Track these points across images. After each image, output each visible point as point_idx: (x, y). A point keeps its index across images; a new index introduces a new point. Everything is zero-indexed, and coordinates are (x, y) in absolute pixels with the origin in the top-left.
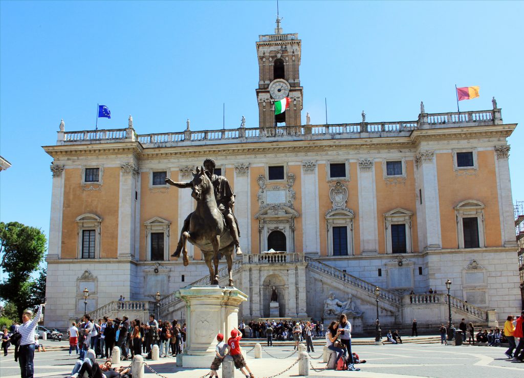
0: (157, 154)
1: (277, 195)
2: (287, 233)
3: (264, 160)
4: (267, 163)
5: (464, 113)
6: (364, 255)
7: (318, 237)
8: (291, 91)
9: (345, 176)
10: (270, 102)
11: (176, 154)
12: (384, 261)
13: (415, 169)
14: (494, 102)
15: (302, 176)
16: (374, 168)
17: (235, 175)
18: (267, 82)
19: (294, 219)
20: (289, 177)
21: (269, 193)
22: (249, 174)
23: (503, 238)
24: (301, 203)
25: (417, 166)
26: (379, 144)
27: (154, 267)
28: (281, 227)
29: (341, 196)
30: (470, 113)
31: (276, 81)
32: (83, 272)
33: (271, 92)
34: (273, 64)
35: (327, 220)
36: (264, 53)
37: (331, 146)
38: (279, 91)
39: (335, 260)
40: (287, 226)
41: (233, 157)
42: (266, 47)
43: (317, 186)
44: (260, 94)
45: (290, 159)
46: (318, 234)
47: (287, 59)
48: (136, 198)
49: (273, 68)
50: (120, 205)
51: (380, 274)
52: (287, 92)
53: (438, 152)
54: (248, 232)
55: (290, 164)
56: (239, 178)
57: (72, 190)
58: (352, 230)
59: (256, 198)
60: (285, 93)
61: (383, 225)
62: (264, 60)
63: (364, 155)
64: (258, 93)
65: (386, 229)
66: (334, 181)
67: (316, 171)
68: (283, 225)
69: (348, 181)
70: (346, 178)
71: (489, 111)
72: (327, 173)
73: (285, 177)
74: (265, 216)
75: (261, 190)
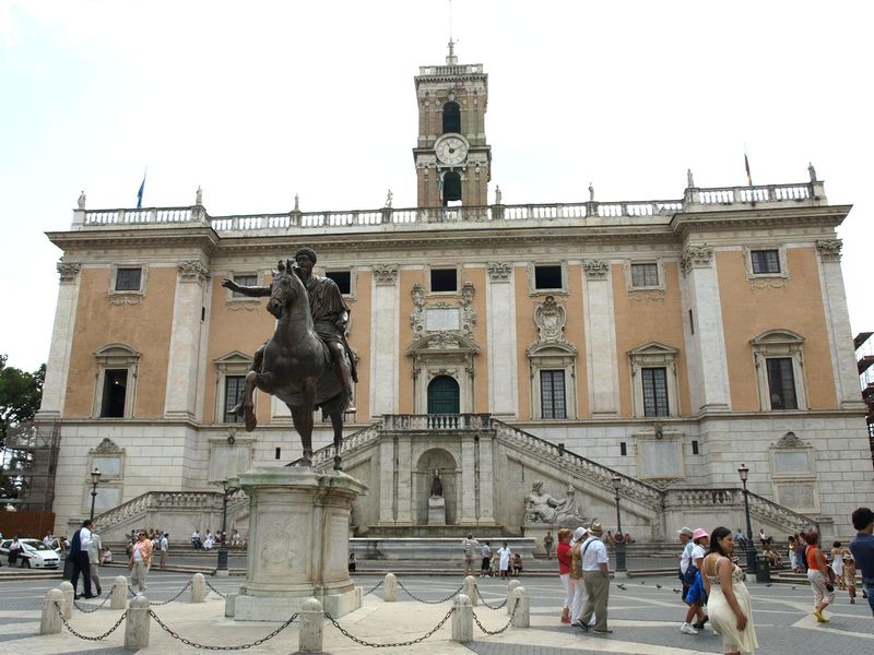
0: (243, 248)
1: (444, 319)
2: (462, 379)
3: (423, 260)
4: (429, 265)
5: (761, 187)
6: (596, 418)
7: (515, 386)
8: (470, 151)
9: (560, 287)
10: (437, 168)
11: (275, 247)
12: (632, 430)
13: (681, 278)
14: (811, 169)
15: (488, 287)
16: (609, 276)
17: (374, 283)
18: (431, 138)
19: (470, 354)
20: (467, 288)
21: (430, 313)
22: (398, 283)
23: (838, 394)
24: (486, 331)
25: (684, 272)
26: (619, 236)
27: (227, 433)
28: (450, 369)
29: (554, 319)
30: (771, 188)
31: (445, 136)
32: (101, 440)
33: (438, 154)
34: (442, 110)
35: (531, 359)
36: (427, 94)
37: (537, 239)
38: (452, 151)
39: (544, 426)
40: (462, 368)
41: (371, 255)
42: (431, 84)
43: (514, 303)
44: (418, 157)
45: (467, 258)
46: (515, 381)
47: (465, 102)
48: (203, 319)
49: (441, 116)
50: (174, 329)
51: (624, 452)
52: (465, 153)
53: (718, 249)
54: (393, 376)
55: (466, 266)
56: (379, 289)
57: (91, 304)
58: (573, 376)
59: (410, 323)
60: (460, 155)
61: (627, 369)
62: (427, 104)
63: (592, 255)
64: (416, 153)
65: (634, 375)
66: (541, 295)
67: (512, 278)
68: (454, 366)
69: (566, 295)
70: (563, 290)
71: (803, 185)
72: (530, 281)
73: (459, 287)
74: (424, 351)
75: (417, 309)
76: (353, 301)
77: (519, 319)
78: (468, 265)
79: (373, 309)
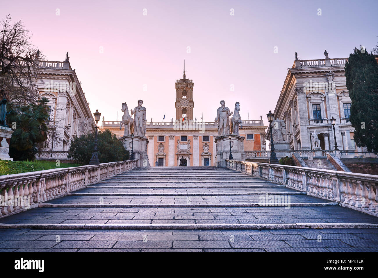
1: (184, 147)
2: (188, 160)
4: (181, 135)
5: (251, 121)
7: (199, 161)
8: (189, 103)
9: (208, 140)
10: (181, 107)
14: (261, 117)
15: (193, 140)
17: (169, 139)
18: (180, 99)
19: (190, 155)
20: (189, 140)
21: (181, 146)
22: (174, 139)
24: (193, 149)
29: (207, 147)
30: (253, 121)
31: (183, 99)
33: (181, 103)
34: (182, 92)
35: (202, 156)
36: (179, 87)
38: (184, 103)
40: (188, 157)
41: (168, 133)
42: (179, 85)
43: (199, 144)
44: (176, 104)
45: (189, 134)
46: (199, 160)
47: (188, 90)
53: (241, 134)
54: (173, 159)
55: (189, 136)
59: (177, 147)
60: (186, 104)
62: (178, 90)
63: (215, 134)
66: (204, 142)
67: (198, 138)
68: (186, 157)
69: (210, 142)
70: (209, 141)
71: (259, 120)
72: (202, 139)
73: (187, 140)
74: (180, 154)
75: (178, 145)
76: (164, 143)
77: (199, 148)
78: (189, 135)
79: (169, 144)
